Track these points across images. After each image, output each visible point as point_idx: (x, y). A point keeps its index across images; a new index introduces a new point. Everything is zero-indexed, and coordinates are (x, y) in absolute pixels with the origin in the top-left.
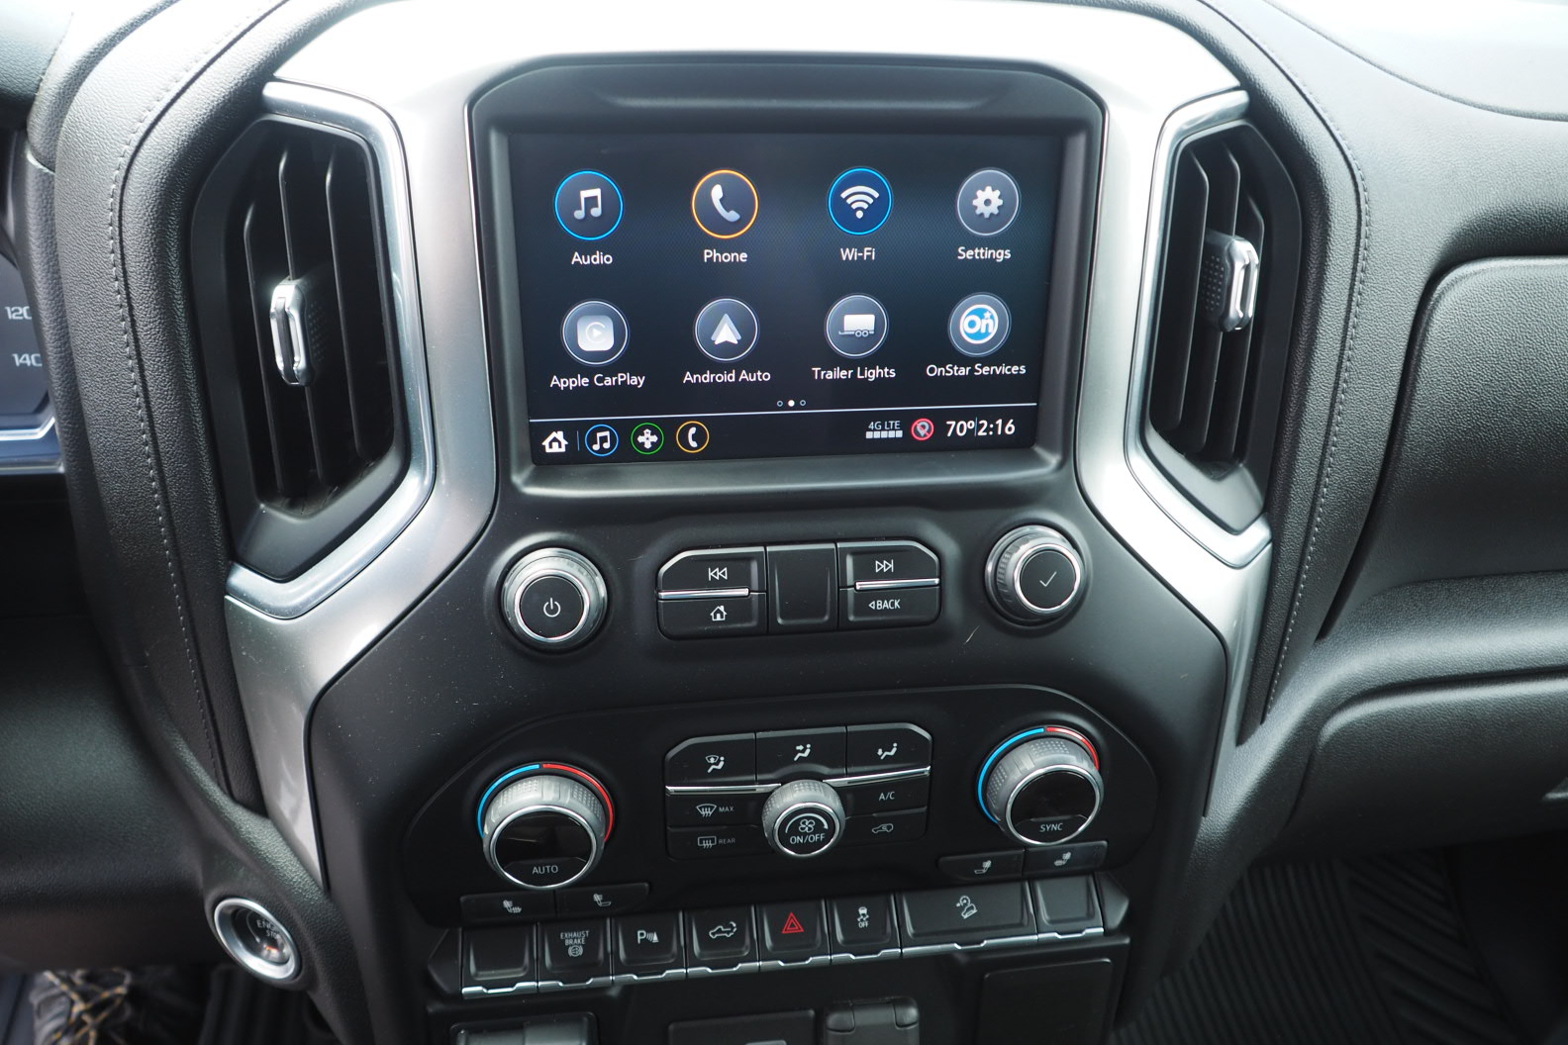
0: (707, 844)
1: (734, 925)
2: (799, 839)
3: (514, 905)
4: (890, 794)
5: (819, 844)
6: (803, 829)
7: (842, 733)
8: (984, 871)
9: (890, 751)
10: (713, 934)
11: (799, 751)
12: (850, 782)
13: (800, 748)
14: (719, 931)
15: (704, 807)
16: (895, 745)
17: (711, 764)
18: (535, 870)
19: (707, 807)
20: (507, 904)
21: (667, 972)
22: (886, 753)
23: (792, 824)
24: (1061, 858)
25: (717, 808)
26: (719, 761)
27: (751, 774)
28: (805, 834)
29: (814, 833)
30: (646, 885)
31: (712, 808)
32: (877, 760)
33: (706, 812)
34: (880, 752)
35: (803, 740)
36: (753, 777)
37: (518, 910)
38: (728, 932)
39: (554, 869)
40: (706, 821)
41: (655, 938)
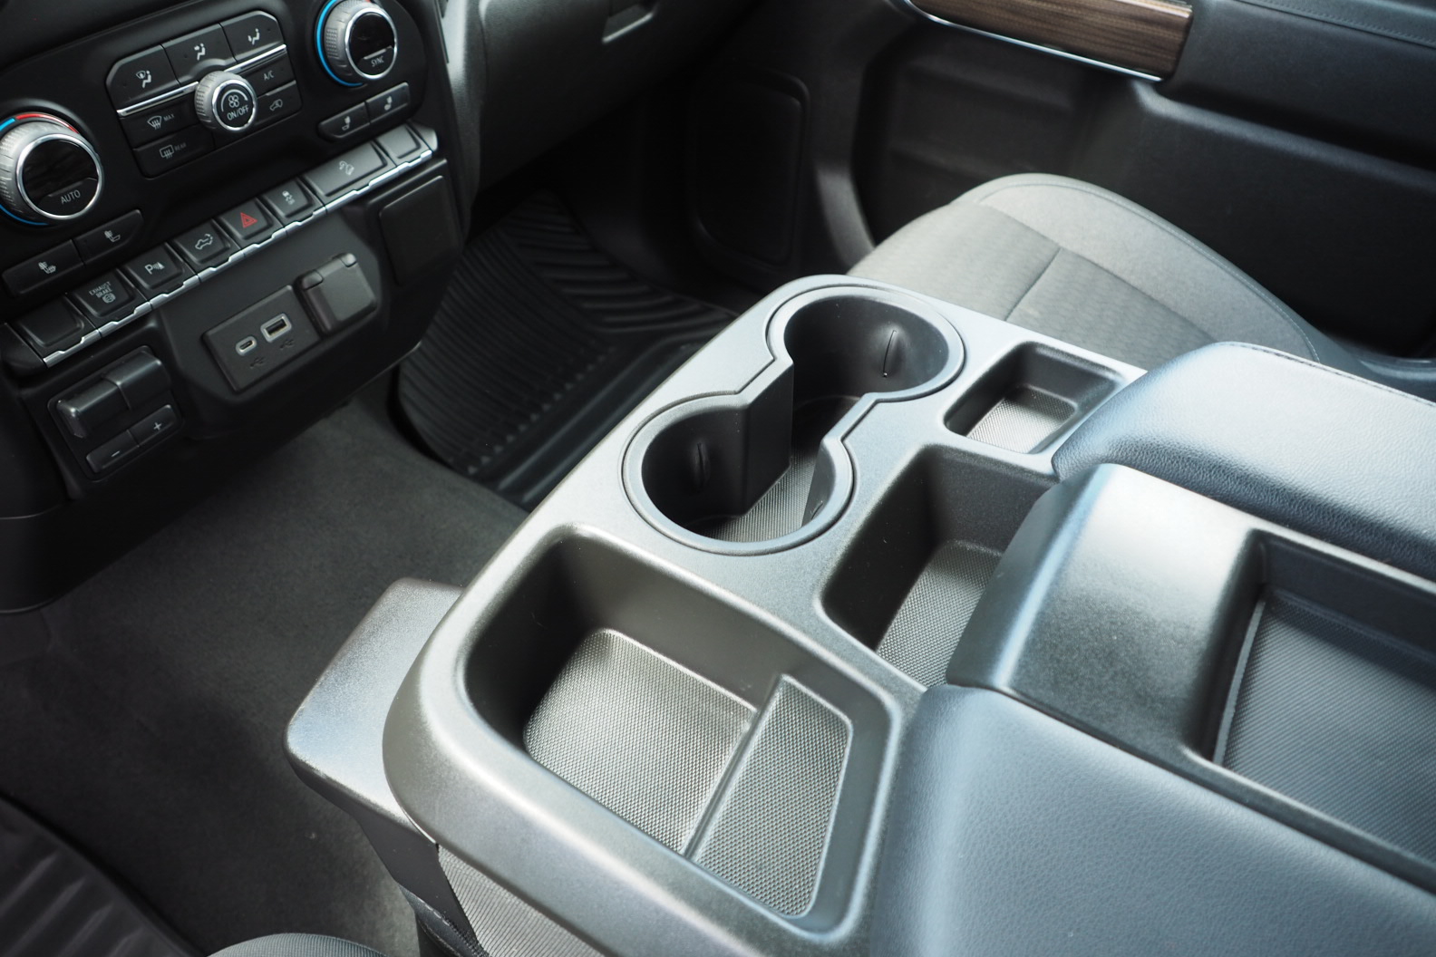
0: (168, 154)
1: (209, 235)
2: (233, 115)
3: (49, 265)
4: (270, 73)
5: (248, 114)
6: (232, 104)
7: (219, 29)
8: (348, 126)
9: (255, 36)
10: (199, 246)
11: (198, 51)
12: (242, 68)
13: (197, 48)
14: (201, 243)
15: (153, 120)
16: (257, 30)
17: (142, 80)
18: (63, 200)
19: (155, 119)
20: (42, 266)
21: (185, 283)
22: (255, 39)
23: (224, 105)
24: (387, 103)
25: (163, 119)
26: (147, 75)
27: (172, 80)
28: (235, 109)
29: (240, 106)
30: (138, 211)
31: (158, 119)
32: (250, 47)
33: (156, 125)
34: (250, 39)
35: (197, 41)
36: (176, 82)
37: (53, 269)
38: (208, 241)
39: (76, 194)
40: (159, 134)
41: (160, 266)
